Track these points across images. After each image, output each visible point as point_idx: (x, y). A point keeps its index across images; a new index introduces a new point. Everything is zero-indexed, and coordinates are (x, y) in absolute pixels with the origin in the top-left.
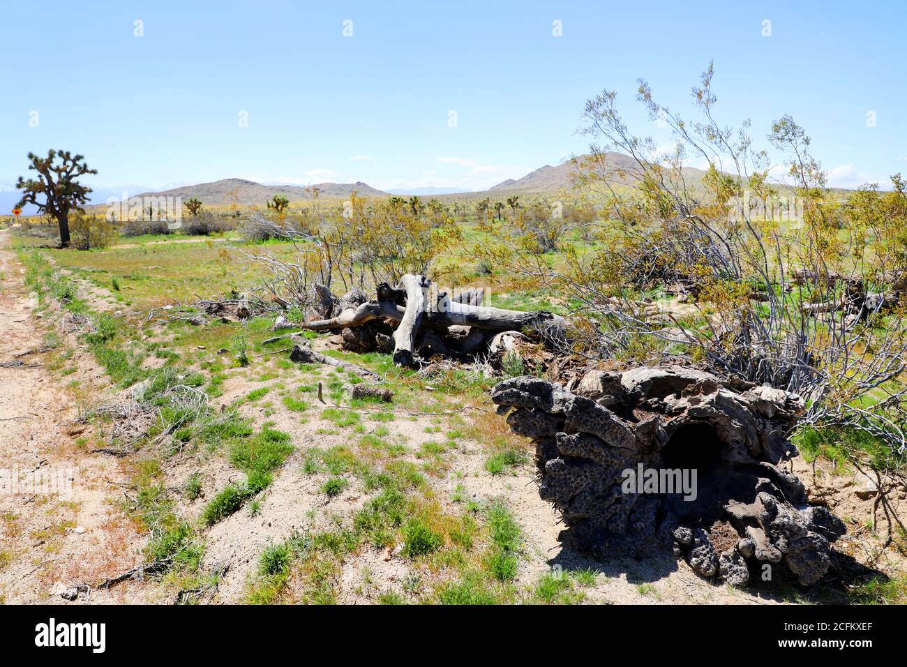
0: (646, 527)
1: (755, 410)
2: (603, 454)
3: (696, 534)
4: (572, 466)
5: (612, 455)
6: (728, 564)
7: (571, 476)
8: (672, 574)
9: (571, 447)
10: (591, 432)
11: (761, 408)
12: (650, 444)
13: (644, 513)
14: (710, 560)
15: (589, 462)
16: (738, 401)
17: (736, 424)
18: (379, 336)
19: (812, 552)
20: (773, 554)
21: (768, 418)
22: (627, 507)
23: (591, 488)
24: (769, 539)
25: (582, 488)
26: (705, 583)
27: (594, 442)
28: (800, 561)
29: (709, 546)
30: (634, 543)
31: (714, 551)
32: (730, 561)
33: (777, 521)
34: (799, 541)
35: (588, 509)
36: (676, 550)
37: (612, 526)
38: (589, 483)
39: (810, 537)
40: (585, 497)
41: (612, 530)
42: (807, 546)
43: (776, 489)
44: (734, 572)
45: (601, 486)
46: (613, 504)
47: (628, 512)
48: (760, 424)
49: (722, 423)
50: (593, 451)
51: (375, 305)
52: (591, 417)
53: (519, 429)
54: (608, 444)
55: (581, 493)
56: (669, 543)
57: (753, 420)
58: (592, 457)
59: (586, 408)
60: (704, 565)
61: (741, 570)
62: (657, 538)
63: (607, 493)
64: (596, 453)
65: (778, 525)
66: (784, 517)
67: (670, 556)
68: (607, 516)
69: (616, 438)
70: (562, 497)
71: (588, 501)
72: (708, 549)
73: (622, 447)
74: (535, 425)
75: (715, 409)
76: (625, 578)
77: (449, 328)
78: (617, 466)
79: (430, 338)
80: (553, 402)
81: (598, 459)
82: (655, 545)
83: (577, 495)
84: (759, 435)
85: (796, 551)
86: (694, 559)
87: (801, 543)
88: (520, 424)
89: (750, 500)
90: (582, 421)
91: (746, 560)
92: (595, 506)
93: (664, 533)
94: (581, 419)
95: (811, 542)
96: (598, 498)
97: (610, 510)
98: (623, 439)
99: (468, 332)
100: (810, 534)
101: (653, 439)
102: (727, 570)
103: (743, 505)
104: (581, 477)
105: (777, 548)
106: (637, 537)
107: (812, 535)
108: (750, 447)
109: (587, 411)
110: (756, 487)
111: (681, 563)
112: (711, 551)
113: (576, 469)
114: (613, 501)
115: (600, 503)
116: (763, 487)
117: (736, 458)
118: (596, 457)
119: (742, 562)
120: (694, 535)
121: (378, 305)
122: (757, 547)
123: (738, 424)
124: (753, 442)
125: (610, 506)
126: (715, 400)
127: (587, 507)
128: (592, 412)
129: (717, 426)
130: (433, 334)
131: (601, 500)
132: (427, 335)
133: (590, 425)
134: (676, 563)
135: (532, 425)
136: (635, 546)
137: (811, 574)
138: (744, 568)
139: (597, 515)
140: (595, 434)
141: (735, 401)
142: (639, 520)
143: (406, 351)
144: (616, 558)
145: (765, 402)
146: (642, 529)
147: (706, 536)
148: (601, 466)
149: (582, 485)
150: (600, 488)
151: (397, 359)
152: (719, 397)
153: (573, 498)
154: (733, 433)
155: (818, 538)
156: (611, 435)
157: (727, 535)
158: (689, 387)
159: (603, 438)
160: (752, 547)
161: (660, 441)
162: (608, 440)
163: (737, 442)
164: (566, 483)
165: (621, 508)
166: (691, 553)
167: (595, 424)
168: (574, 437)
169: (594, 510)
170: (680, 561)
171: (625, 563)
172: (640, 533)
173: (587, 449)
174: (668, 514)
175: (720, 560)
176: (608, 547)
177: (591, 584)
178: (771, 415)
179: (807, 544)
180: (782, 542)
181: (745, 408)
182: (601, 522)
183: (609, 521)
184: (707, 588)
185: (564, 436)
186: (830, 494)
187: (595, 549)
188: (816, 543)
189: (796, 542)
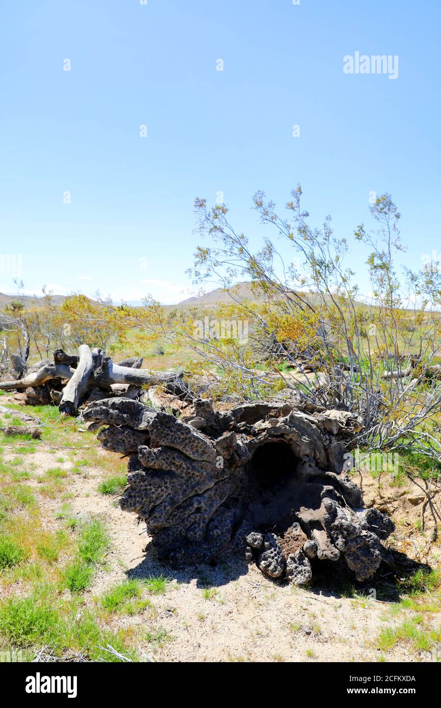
0: (222, 533)
1: (322, 428)
2: (184, 466)
3: (266, 538)
4: (152, 477)
5: (194, 468)
6: (294, 565)
7: (152, 487)
8: (241, 577)
9: (153, 459)
10: (172, 445)
11: (328, 426)
12: (229, 457)
13: (222, 521)
14: (277, 562)
15: (171, 474)
16: (308, 420)
17: (305, 439)
18: (53, 392)
19: (366, 549)
20: (332, 553)
21: (333, 435)
22: (206, 516)
23: (171, 499)
24: (329, 539)
25: (162, 498)
26: (272, 584)
27: (175, 455)
28: (356, 558)
29: (277, 549)
30: (209, 549)
31: (281, 554)
32: (295, 562)
33: (336, 523)
34: (355, 540)
35: (168, 519)
36: (247, 554)
37: (191, 534)
38: (169, 494)
39: (365, 536)
40: (165, 507)
41: (191, 538)
42: (361, 543)
43: (338, 495)
44: (299, 573)
45: (181, 496)
46: (192, 514)
47: (207, 521)
48: (326, 439)
49: (294, 439)
50: (174, 464)
51: (52, 367)
52: (171, 431)
53: (109, 445)
54: (190, 457)
55: (161, 503)
56: (242, 548)
57: (320, 436)
58: (173, 469)
59: (167, 423)
60: (272, 567)
61: (305, 570)
62: (233, 544)
63: (188, 503)
64: (177, 466)
65: (337, 526)
66: (342, 518)
67: (243, 560)
68: (187, 525)
69: (197, 451)
70: (142, 507)
71: (168, 510)
72: (276, 552)
73: (203, 461)
74: (124, 441)
75: (288, 427)
76: (196, 583)
77: (111, 386)
78: (198, 478)
79: (95, 394)
80: (142, 420)
81: (179, 471)
82: (230, 550)
83: (158, 505)
84: (326, 450)
85: (353, 549)
86: (263, 562)
87: (357, 542)
88: (110, 440)
89: (316, 506)
90: (163, 435)
91: (310, 560)
92: (175, 515)
93: (239, 539)
94: (162, 433)
95: (365, 539)
96: (178, 508)
97: (190, 519)
98: (204, 452)
99: (127, 389)
100: (364, 533)
101: (233, 454)
102: (293, 571)
103: (311, 510)
104: (161, 487)
105: (336, 547)
106: (213, 543)
107: (366, 534)
108: (318, 459)
109: (168, 425)
110: (321, 494)
111: (252, 567)
112: (279, 553)
113: (157, 480)
114: (193, 511)
115: (181, 513)
116: (327, 494)
117: (308, 471)
118: (177, 469)
119: (306, 562)
120: (264, 539)
121: (54, 367)
122: (319, 548)
123: (307, 439)
124: (321, 455)
125: (190, 515)
126: (288, 420)
127: (167, 517)
128: (173, 427)
129: (291, 442)
130: (99, 391)
131: (181, 510)
132: (93, 391)
133: (171, 439)
134: (247, 567)
135: (121, 441)
136: (211, 552)
137: (365, 570)
138: (308, 568)
139: (178, 524)
140: (175, 447)
141: (306, 420)
142: (216, 527)
143: (70, 402)
144: (192, 564)
145: (330, 420)
146: (218, 535)
147: (276, 540)
148: (182, 477)
149: (163, 496)
150: (181, 498)
151: (61, 410)
152: (292, 417)
153: (154, 508)
154: (303, 447)
155: (371, 536)
156: (192, 449)
157: (298, 539)
158: (272, 412)
159: (184, 452)
160: (315, 548)
161: (239, 456)
162: (189, 453)
163: (307, 456)
164: (146, 494)
165: (200, 517)
166: (261, 556)
167: (176, 438)
168: (156, 450)
169: (174, 519)
170: (251, 564)
171: (199, 569)
172: (216, 540)
173: (169, 461)
174: (244, 521)
175: (287, 562)
176: (184, 554)
177: (160, 591)
178: (335, 432)
179: (361, 542)
180: (340, 541)
181: (314, 426)
182: (181, 530)
183: (188, 530)
184: (272, 589)
185: (145, 448)
186: (390, 503)
187: (171, 556)
188: (369, 541)
189: (352, 541)
